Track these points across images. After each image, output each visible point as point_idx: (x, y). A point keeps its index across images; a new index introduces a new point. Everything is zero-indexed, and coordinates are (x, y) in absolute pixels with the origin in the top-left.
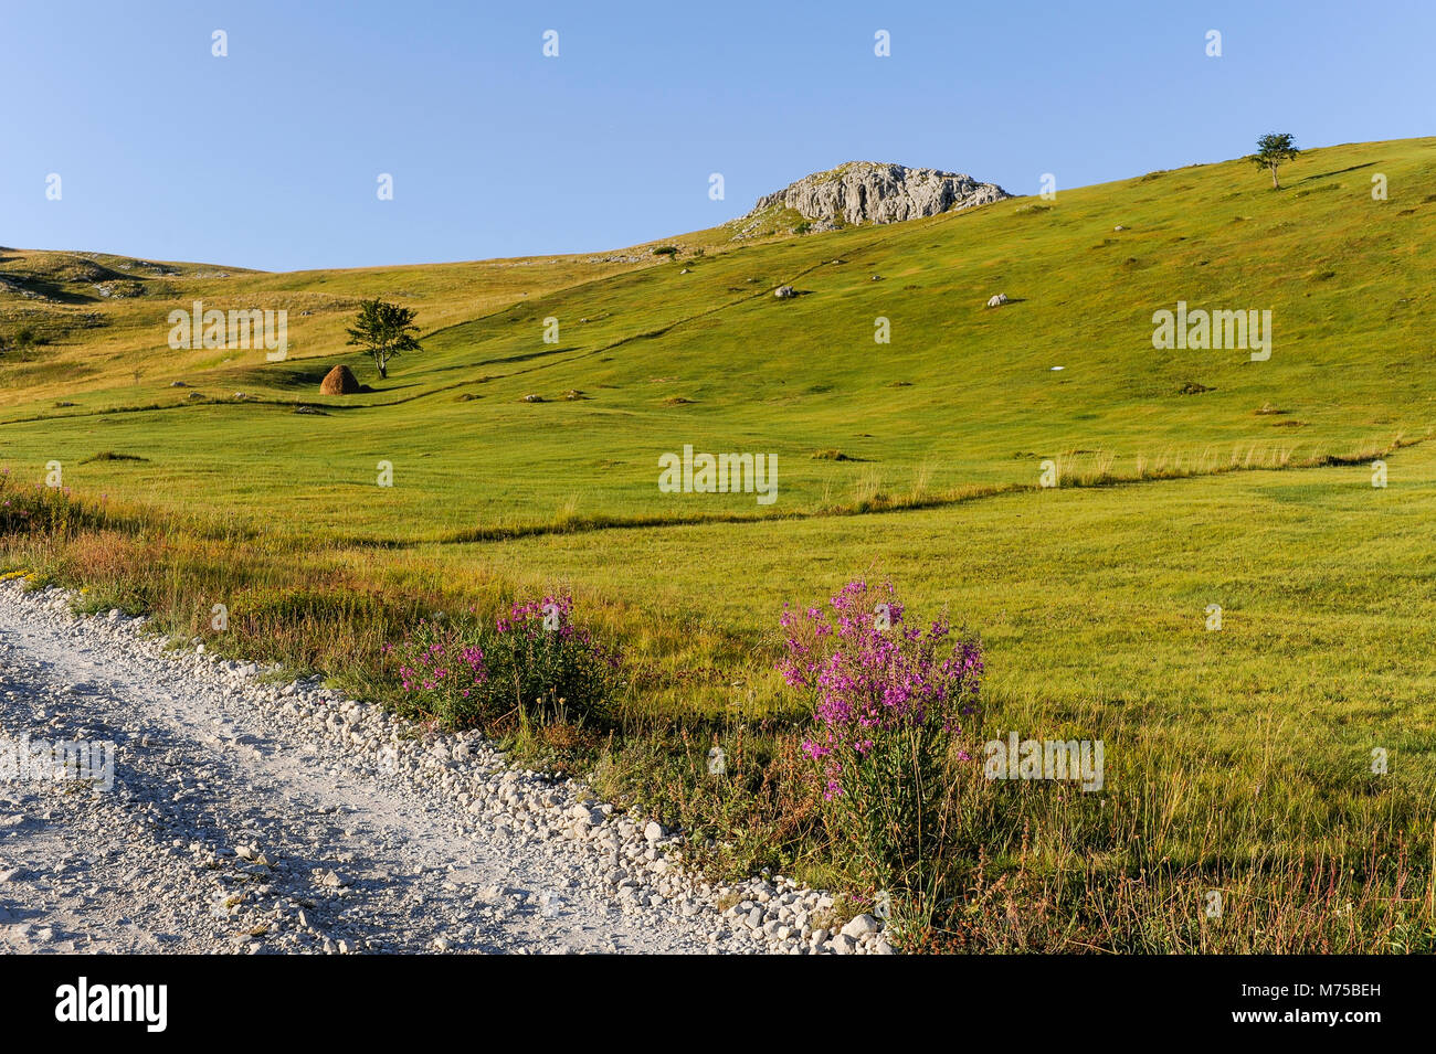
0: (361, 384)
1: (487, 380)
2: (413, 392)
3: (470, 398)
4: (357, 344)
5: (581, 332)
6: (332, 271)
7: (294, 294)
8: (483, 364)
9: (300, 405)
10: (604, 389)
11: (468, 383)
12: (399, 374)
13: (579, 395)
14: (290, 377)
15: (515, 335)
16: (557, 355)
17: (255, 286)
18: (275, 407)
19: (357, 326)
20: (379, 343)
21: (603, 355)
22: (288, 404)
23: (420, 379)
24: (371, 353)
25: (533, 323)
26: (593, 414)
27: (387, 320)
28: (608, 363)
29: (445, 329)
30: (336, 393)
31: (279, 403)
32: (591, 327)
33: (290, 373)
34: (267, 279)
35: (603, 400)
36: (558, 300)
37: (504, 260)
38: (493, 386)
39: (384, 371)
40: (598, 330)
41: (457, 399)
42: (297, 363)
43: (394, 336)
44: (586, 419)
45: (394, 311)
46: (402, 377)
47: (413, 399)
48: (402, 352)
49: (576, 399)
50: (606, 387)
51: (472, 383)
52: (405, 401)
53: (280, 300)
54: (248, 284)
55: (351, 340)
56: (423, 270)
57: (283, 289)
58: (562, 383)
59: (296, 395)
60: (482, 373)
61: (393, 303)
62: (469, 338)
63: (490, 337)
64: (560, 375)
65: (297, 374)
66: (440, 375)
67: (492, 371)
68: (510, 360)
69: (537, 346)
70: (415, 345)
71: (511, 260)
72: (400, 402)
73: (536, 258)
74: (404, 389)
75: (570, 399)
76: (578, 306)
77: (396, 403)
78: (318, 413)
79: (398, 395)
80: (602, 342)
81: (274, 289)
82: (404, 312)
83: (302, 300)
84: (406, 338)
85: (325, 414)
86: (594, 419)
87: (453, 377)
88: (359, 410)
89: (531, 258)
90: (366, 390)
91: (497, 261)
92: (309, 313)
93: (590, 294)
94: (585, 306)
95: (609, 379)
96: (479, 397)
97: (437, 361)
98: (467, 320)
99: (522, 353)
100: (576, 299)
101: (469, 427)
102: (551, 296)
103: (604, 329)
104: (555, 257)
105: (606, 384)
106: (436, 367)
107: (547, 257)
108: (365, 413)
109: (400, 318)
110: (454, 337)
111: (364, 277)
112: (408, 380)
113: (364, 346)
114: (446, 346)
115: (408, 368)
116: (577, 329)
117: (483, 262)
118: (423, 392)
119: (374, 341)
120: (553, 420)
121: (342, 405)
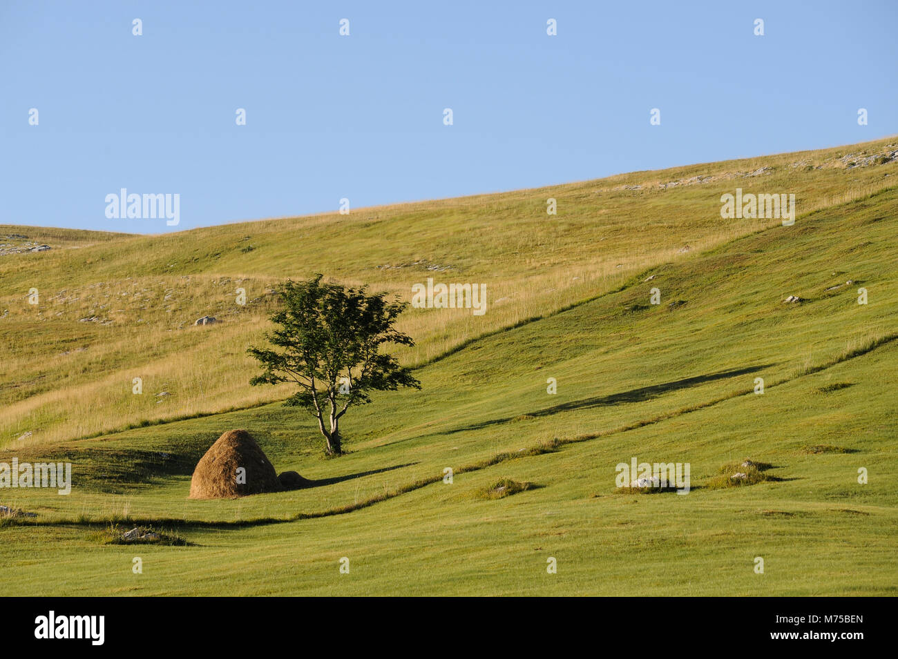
0: (279, 470)
1: (556, 446)
2: (389, 482)
3: (514, 490)
4: (274, 381)
5: (785, 326)
6: (268, 224)
7: (181, 279)
8: (551, 412)
9: (127, 523)
10: (820, 456)
11: (515, 456)
12: (371, 443)
13: (761, 471)
14: (129, 465)
15: (634, 340)
16: (721, 383)
17: (102, 267)
18: (74, 531)
19: (277, 342)
20: (321, 377)
21: (828, 378)
22: (103, 524)
23: (409, 454)
24: (306, 400)
25: (680, 313)
26: (769, 515)
27: (339, 324)
28: (836, 396)
29: (483, 337)
30: (224, 493)
31: (84, 523)
32: (808, 314)
33: (131, 454)
34: (128, 251)
35: (812, 481)
36: (739, 257)
37: (648, 176)
38: (567, 460)
39: (336, 440)
40: (824, 320)
41: (485, 494)
42: (153, 431)
43: (357, 359)
44: (748, 526)
45: (353, 302)
46: (377, 449)
47: (389, 497)
48: (374, 394)
49: (751, 480)
50: (828, 450)
51: (522, 455)
52: (369, 504)
53: (153, 295)
54: (86, 264)
55: (260, 373)
56: (465, 209)
57: (163, 269)
58: (728, 444)
59: (129, 504)
60: (546, 431)
61: (351, 283)
62: (536, 354)
63: (581, 348)
64: (723, 429)
65: (146, 455)
66: (453, 443)
67: (572, 425)
68: (612, 400)
69: (682, 366)
70: (403, 377)
71: (664, 175)
72: (359, 507)
73: (721, 166)
74: (375, 477)
75: (738, 482)
76: (784, 267)
77: (349, 510)
78: (166, 541)
79: (354, 491)
80: (832, 345)
81: (142, 272)
82: (376, 303)
83: (199, 291)
84: (384, 361)
85: (180, 543)
86: (769, 526)
87: (484, 445)
88: (264, 530)
89: (709, 167)
90: (293, 482)
91: (632, 178)
92: (210, 320)
93: (815, 238)
94: (801, 267)
95: (838, 431)
96: (532, 487)
97: (460, 409)
98: (531, 315)
99: (647, 382)
100: (783, 251)
101: (471, 556)
102: (726, 248)
103: (840, 316)
104: (765, 159)
105: (826, 443)
106: (451, 425)
107: (746, 163)
108: (274, 536)
109: (368, 316)
110: (502, 352)
111: (337, 234)
112: (389, 455)
113: (291, 385)
114: (483, 374)
115: (394, 428)
116: (776, 321)
117: (601, 183)
118: (411, 481)
119: (311, 373)
120: (669, 531)
121: (230, 520)
